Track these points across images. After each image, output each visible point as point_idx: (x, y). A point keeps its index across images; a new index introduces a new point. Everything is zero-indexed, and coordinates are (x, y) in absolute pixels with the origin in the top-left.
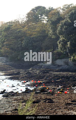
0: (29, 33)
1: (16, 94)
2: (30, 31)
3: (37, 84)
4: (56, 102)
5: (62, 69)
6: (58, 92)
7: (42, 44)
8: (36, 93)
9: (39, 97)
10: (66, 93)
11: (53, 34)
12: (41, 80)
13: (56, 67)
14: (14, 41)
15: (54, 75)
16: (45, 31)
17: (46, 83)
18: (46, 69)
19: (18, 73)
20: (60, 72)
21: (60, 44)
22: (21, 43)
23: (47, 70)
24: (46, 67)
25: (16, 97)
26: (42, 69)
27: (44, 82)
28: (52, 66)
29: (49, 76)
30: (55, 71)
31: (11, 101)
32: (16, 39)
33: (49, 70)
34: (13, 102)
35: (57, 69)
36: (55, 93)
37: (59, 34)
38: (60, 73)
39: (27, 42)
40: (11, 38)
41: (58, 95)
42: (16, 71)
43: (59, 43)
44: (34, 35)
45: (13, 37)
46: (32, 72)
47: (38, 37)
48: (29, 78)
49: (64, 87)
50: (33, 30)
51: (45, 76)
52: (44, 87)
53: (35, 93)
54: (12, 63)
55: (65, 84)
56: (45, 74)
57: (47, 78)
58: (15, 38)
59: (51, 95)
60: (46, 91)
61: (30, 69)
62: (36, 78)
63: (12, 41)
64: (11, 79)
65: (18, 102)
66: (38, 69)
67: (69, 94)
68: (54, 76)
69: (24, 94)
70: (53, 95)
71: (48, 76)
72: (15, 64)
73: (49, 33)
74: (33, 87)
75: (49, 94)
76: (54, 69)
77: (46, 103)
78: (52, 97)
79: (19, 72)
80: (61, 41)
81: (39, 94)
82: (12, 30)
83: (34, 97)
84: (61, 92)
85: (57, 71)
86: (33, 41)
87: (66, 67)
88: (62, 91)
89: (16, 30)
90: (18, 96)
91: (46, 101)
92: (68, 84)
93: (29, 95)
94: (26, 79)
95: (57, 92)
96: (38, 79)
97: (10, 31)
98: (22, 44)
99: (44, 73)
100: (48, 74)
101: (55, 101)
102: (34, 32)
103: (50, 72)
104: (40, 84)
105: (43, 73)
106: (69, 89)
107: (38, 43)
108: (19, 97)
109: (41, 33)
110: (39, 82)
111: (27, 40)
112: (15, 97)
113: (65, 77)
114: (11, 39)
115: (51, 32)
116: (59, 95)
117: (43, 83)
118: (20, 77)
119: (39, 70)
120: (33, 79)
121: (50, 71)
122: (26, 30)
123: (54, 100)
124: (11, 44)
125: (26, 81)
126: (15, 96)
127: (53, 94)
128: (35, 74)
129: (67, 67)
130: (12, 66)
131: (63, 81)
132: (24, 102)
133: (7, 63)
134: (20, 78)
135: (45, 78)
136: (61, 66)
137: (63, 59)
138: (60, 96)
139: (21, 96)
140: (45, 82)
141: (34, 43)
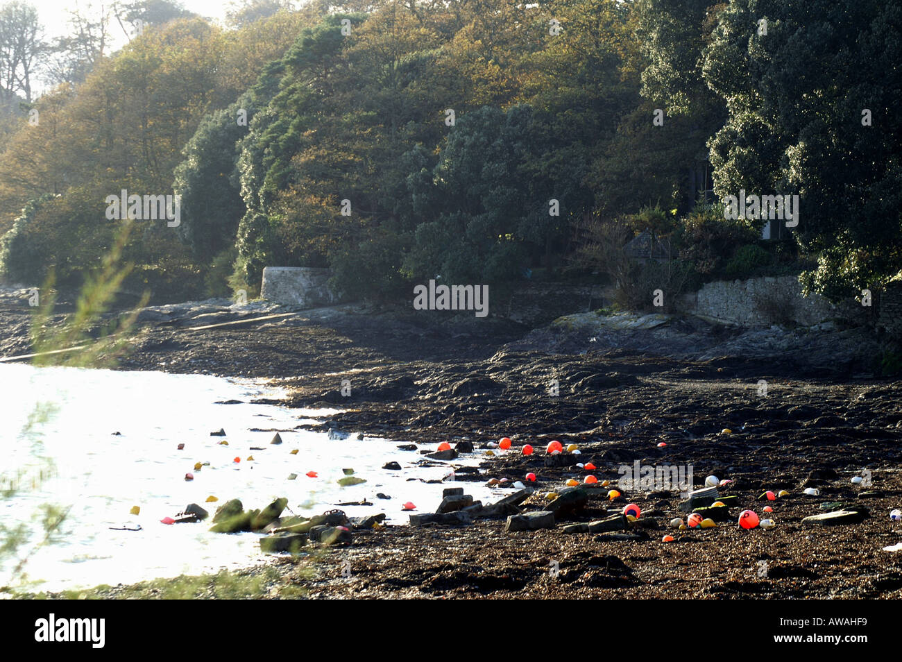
0: (486, 82)
1: (367, 534)
2: (496, 63)
3: (537, 461)
4: (655, 583)
5: (740, 360)
6: (691, 517)
7: (589, 162)
8: (523, 526)
9: (539, 551)
10: (744, 530)
11: (677, 85)
12: (575, 440)
13: (699, 345)
14: (369, 139)
15: (680, 397)
16: (612, 62)
17: (609, 457)
18: (618, 355)
19: (402, 389)
20: (726, 376)
21: (726, 159)
22: (423, 160)
23: (625, 361)
24: (621, 343)
25: (364, 550)
26: (585, 358)
27: (591, 450)
28: (663, 334)
29: (638, 405)
30: (686, 370)
31: (322, 581)
32: (388, 124)
33: (640, 361)
34: (332, 583)
35: (707, 358)
36: (664, 528)
37: (716, 85)
38: (724, 385)
39: (473, 146)
40: (347, 118)
41: (683, 540)
42: (384, 374)
43: (723, 150)
44: (531, 92)
45: (369, 108)
46: (504, 377)
47: (561, 109)
48: (484, 423)
49: (742, 486)
50: (524, 57)
51: (602, 407)
52: (587, 487)
53: (512, 529)
54: (355, 308)
55: (757, 468)
56: (606, 395)
57: (622, 418)
58: (380, 115)
59: (631, 539)
60: (600, 514)
61: (497, 359)
62: (535, 426)
63: (358, 145)
64: (339, 427)
65: (366, 586)
66: (555, 356)
67: (770, 529)
68: (673, 411)
69: (429, 531)
70: (643, 538)
71: (628, 406)
72: (380, 317)
73: (643, 79)
74: (502, 486)
75: (613, 533)
76: (680, 357)
77: (580, 585)
78: (638, 549)
79: (408, 381)
80: (733, 135)
81: (538, 534)
82: (354, 58)
83: (500, 553)
84: (708, 521)
85: (705, 368)
86: (517, 139)
87: (776, 338)
88: (718, 515)
89: (389, 59)
90: (379, 543)
91: (581, 572)
92: (776, 461)
93: (462, 542)
94: (461, 433)
95: (685, 519)
96: (554, 432)
97: (343, 62)
98: (432, 162)
99: (601, 384)
100: (630, 396)
101: (649, 574)
102: (526, 67)
103: (647, 380)
104: (562, 465)
105: (592, 385)
106: (779, 501)
107: (560, 154)
108: (385, 555)
109: (582, 81)
110: (555, 452)
111: (470, 134)
112: (351, 551)
113: (763, 414)
114: (350, 126)
115: (660, 66)
116: (689, 540)
117: (583, 458)
118: (410, 414)
119: (561, 361)
120: (511, 431)
121: (646, 372)
122: (470, 58)
123: (641, 570)
124: (347, 166)
125: (453, 446)
126: (356, 546)
127: (651, 533)
128: (531, 391)
129: (784, 344)
130: (358, 332)
131: (742, 446)
132: (414, 584)
133: (322, 311)
134: (410, 421)
135: (605, 426)
136: (738, 331)
137: (750, 282)
138: (697, 549)
139: (405, 544)
140: (602, 454)
141: (527, 156)
